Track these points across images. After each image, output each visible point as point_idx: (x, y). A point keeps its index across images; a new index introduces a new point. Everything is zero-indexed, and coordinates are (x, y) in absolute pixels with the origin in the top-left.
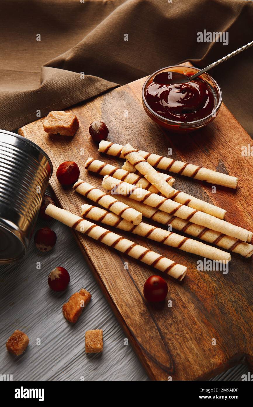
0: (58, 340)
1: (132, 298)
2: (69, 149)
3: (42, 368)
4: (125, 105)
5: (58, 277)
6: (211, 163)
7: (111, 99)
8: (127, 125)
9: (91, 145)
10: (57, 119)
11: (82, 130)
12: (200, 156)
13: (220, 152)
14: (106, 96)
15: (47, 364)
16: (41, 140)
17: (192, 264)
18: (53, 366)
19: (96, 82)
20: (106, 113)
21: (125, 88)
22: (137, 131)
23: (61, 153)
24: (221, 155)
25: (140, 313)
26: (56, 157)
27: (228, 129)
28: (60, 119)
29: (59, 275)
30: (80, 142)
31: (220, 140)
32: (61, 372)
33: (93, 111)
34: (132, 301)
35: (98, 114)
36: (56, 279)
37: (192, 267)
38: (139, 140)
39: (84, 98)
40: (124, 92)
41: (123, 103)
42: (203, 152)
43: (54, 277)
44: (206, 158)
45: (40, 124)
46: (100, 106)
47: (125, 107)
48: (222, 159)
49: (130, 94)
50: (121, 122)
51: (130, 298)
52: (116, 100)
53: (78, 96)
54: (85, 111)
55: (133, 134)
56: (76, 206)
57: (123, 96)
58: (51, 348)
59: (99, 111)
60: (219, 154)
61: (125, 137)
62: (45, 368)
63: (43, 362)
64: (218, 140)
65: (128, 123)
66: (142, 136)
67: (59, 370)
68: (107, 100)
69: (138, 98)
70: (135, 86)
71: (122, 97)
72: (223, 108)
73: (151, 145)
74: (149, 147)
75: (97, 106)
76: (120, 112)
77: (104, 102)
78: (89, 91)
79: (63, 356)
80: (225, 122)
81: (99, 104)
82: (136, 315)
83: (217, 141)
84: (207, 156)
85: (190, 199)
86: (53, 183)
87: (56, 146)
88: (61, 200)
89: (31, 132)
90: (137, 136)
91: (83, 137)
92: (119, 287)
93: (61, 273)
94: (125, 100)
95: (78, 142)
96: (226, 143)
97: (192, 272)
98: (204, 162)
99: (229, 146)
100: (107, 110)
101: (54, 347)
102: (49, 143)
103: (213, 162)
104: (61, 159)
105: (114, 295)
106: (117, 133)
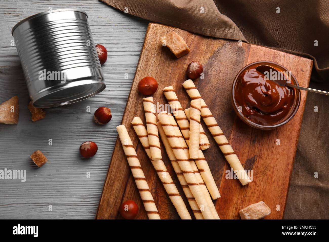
0: (60, 185)
1: (115, 201)
2: (167, 66)
3: (38, 194)
4: (234, 61)
5: (86, 149)
6: (247, 154)
7: (229, 48)
8: (220, 78)
9: (183, 75)
10: (173, 41)
11: (188, 58)
12: (246, 141)
13: (261, 150)
14: (228, 43)
15: (42, 194)
16: (155, 44)
17: (169, 210)
18: (44, 198)
19: (228, 28)
20: (215, 57)
21: (246, 47)
22: (223, 89)
23: (160, 65)
24: (260, 153)
25: (111, 214)
26: (154, 65)
27: (285, 137)
28: (175, 42)
29: (88, 149)
30: (179, 66)
31: (270, 141)
32: (45, 205)
33: (208, 49)
34: (113, 203)
35: (209, 54)
36: (84, 150)
37: (167, 213)
38: (218, 97)
39: (209, 34)
40: (242, 50)
41: (234, 58)
42: (251, 141)
43: (84, 148)
44: (248, 147)
45: (166, 30)
46: (217, 48)
47: (232, 62)
48: (257, 156)
49: (245, 55)
50: (218, 73)
51: (114, 200)
52: (231, 52)
53: (205, 31)
54: (203, 44)
55: (218, 88)
56: (136, 111)
57: (239, 53)
58: (52, 186)
59: (212, 52)
60: (259, 151)
61: (211, 86)
62: (38, 195)
63: (41, 190)
64: (270, 140)
65: (222, 77)
66: (222, 95)
67: (45, 203)
68: (226, 47)
69: (247, 63)
70: (255, 50)
71: (237, 53)
72: (298, 119)
73: (222, 107)
74: (219, 107)
75: (214, 46)
76: (225, 64)
77: (222, 47)
78: (218, 32)
79: (55, 196)
80: (288, 130)
81: (218, 46)
82: (107, 214)
83: (268, 140)
84: (250, 145)
85: (204, 170)
86: (136, 83)
87: (161, 56)
88: (130, 100)
89: (154, 32)
90: (219, 92)
91: (184, 64)
92: (113, 187)
93: (90, 149)
94: (237, 56)
95: (177, 65)
96: (272, 147)
97: (164, 215)
98: (244, 148)
99: (272, 150)
100: (218, 55)
101: (54, 187)
102: (158, 51)
103: (250, 154)
104: (156, 69)
105: (106, 190)
106: (208, 79)
